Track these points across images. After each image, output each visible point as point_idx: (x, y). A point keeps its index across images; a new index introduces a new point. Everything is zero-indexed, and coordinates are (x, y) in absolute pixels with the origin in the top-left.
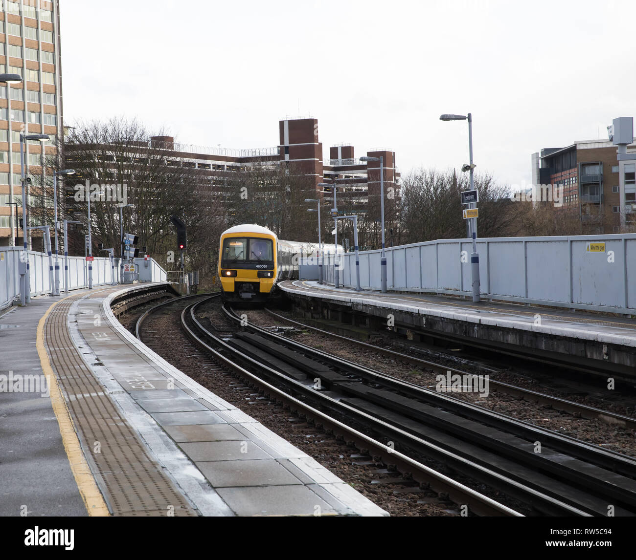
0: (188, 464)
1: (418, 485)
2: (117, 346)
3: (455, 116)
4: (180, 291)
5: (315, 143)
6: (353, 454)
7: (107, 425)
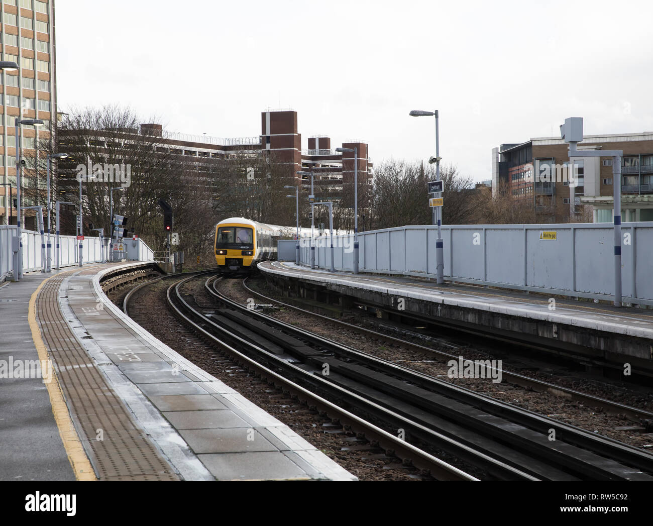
0: (172, 432)
1: (384, 452)
2: (106, 321)
3: (424, 112)
4: (166, 270)
5: (295, 134)
6: (325, 423)
7: (96, 394)
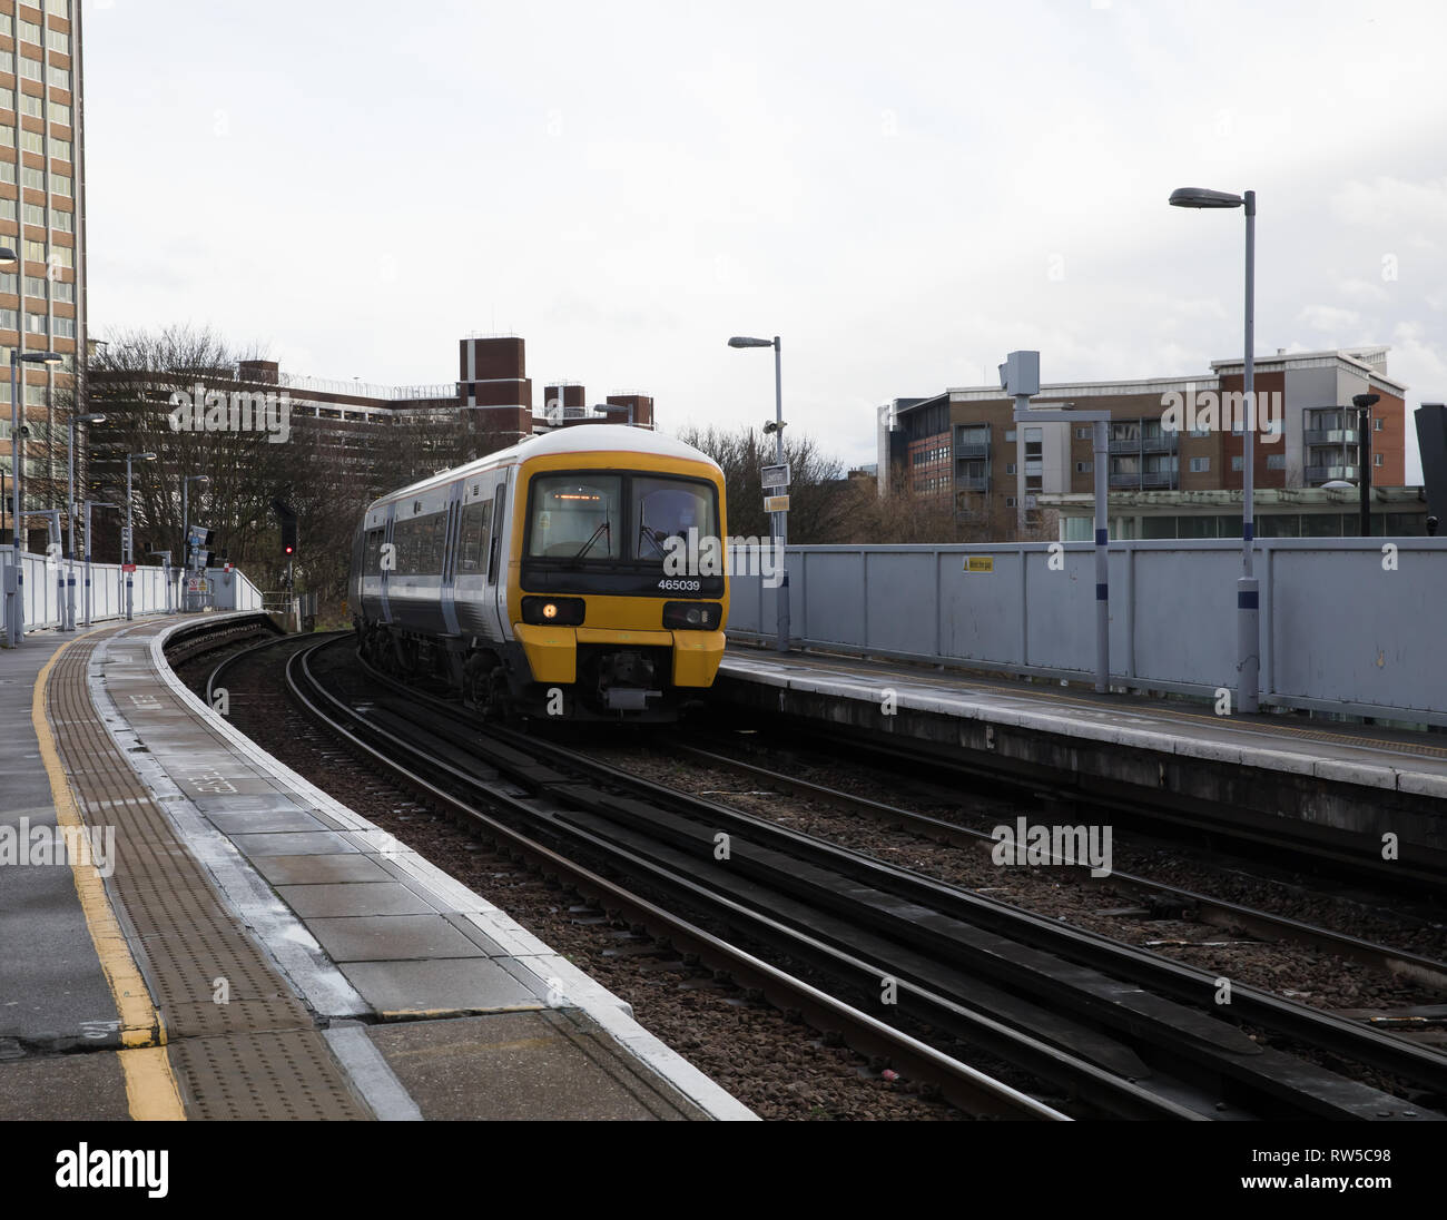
0: (292, 923)
1: (680, 957)
2: (175, 719)
3: (753, 340)
4: (284, 627)
5: (520, 380)
6: (573, 905)
7: (153, 854)
